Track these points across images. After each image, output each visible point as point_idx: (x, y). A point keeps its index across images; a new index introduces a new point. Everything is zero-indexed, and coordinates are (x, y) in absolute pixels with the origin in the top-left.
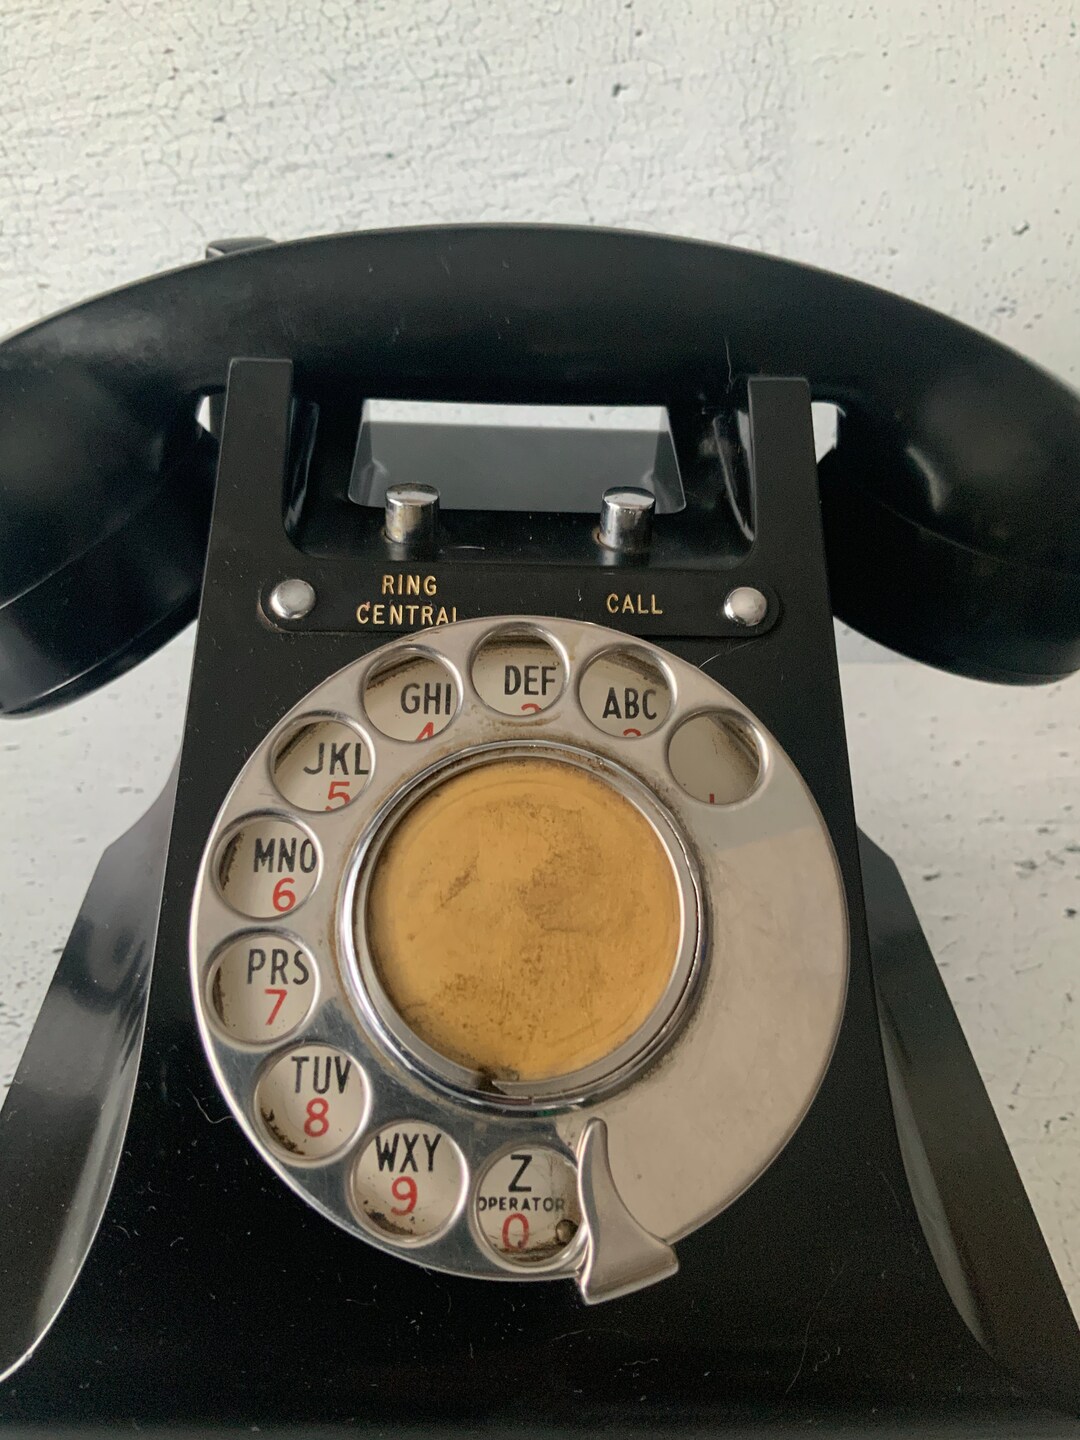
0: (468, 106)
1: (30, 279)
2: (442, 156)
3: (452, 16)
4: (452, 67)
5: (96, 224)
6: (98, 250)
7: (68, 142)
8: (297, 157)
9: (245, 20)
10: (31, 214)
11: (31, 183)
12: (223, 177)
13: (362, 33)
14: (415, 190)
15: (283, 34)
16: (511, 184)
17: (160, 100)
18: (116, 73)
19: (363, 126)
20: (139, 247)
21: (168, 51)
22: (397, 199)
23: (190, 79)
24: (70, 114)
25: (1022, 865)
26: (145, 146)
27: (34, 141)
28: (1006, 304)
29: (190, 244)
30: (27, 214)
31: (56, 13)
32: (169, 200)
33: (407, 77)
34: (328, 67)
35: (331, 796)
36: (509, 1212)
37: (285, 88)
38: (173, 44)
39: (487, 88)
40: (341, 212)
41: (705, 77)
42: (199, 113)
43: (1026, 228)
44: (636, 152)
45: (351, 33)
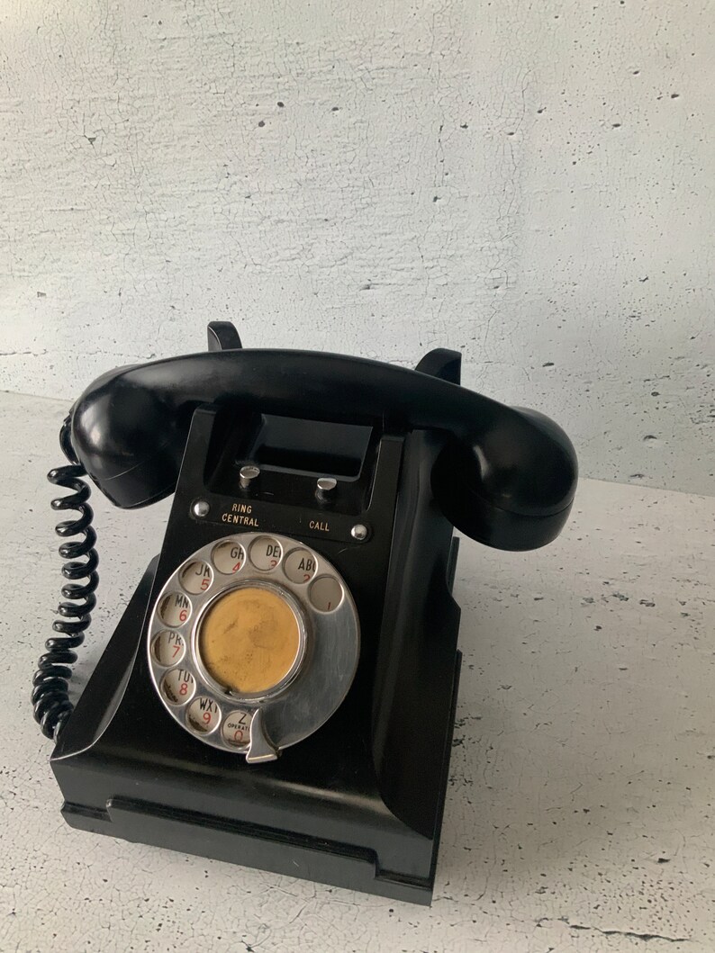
0: (364, 201)
1: (162, 257)
2: (351, 222)
3: (357, 160)
4: (357, 183)
5: (192, 237)
6: (193, 249)
7: (180, 201)
8: (283, 217)
9: (260, 155)
10: (164, 230)
11: (163, 217)
12: (249, 222)
13: (314, 164)
14: (338, 236)
15: (277, 162)
16: (383, 237)
17: (221, 186)
18: (202, 173)
19: (314, 205)
20: (211, 249)
21: (225, 165)
22: (330, 240)
23: (235, 178)
24: (181, 189)
25: (586, 600)
26: (214, 206)
27: (165, 199)
28: (636, 314)
29: (234, 250)
30: (161, 229)
31: (175, 145)
32: (225, 230)
33: (335, 186)
34: (298, 179)
35: (203, 584)
36: (237, 729)
37: (278, 186)
38: (227, 162)
39: (372, 194)
40: (304, 243)
41: (479, 196)
42: (239, 194)
43: (647, 279)
44: (445, 228)
45: (309, 164)
